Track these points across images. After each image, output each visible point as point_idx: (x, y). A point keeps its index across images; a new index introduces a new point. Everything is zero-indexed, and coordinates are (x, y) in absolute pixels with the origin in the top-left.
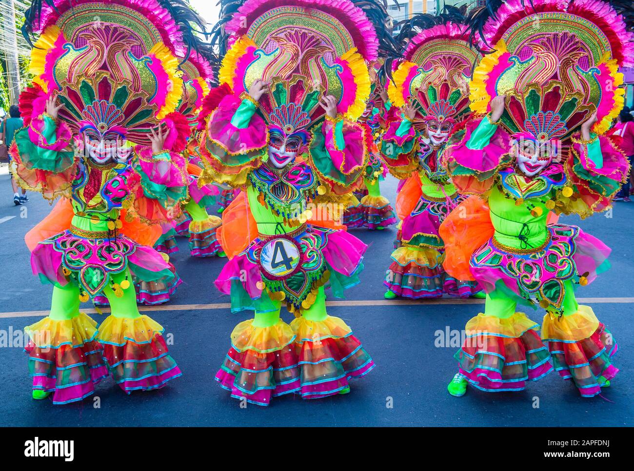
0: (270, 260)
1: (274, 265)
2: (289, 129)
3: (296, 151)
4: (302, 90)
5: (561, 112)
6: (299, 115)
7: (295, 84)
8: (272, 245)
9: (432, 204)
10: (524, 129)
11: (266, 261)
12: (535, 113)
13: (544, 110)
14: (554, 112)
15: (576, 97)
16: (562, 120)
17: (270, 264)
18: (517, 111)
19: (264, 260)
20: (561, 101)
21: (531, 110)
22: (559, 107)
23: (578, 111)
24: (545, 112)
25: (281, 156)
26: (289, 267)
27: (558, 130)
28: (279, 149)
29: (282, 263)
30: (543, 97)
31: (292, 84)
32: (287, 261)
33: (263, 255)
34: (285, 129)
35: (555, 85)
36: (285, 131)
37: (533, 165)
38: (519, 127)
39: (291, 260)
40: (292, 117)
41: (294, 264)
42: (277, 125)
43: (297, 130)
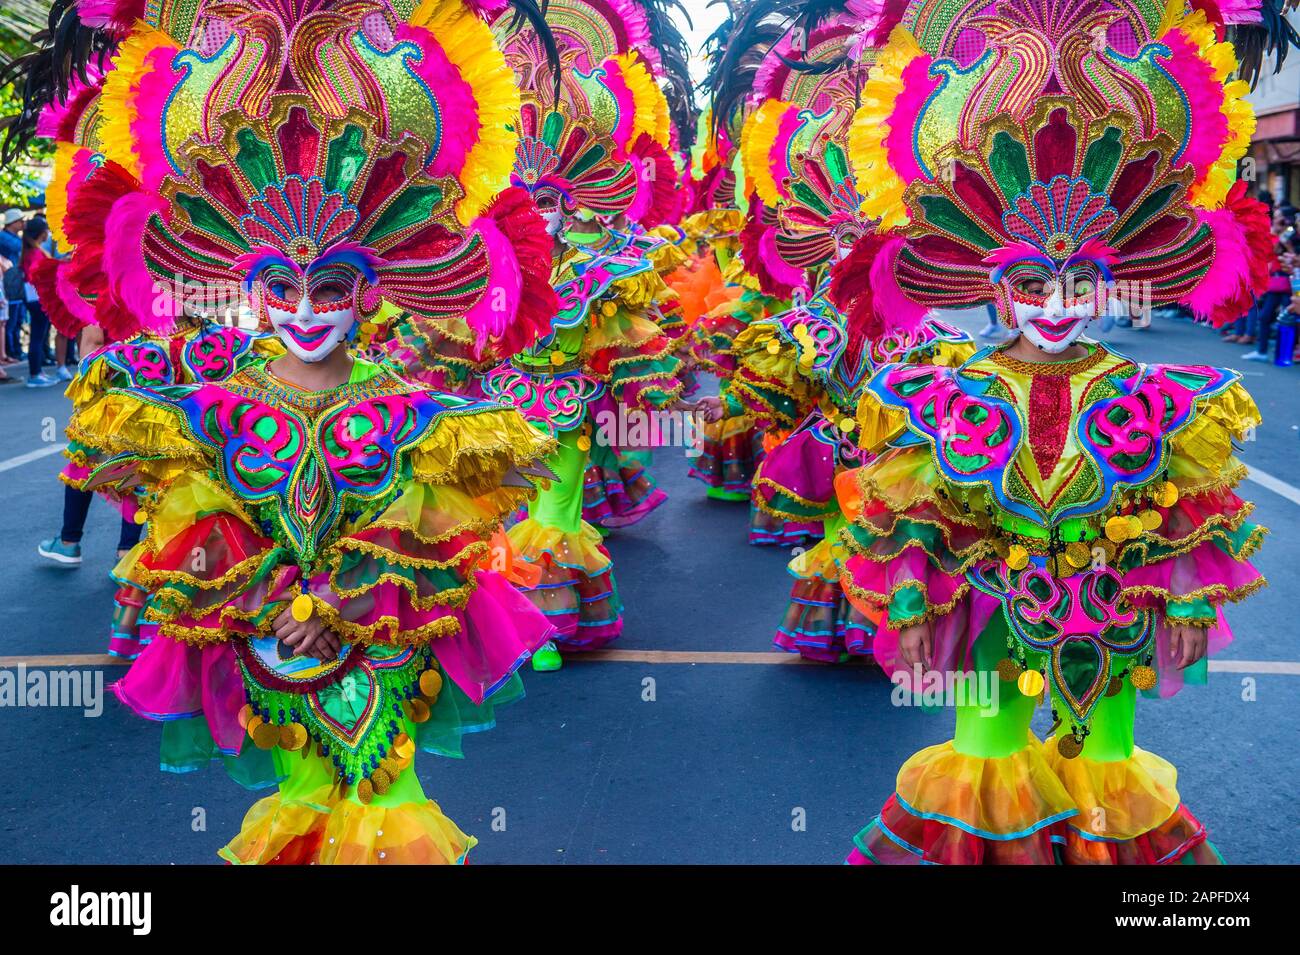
2: (303, 250)
3: (348, 305)
4: (312, 132)
5: (1088, 172)
6: (321, 205)
7: (287, 121)
10: (1007, 236)
12: (1024, 191)
13: (1044, 177)
14: (1070, 176)
15: (1114, 123)
16: (1096, 190)
18: (978, 197)
20: (1079, 145)
21: (1012, 184)
22: (1078, 162)
23: (1131, 159)
24: (1047, 181)
25: (305, 328)
27: (1092, 218)
28: (294, 311)
30: (1033, 146)
31: (278, 122)
34: (291, 249)
35: (1051, 108)
36: (296, 258)
37: (1055, 322)
38: (994, 234)
40: (304, 213)
42: (269, 245)
43: (327, 246)
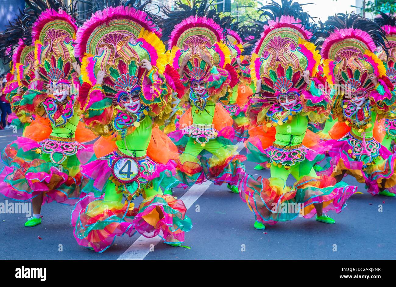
0: (120, 168)
1: (121, 172)
8: (125, 161)
9: (353, 138)
11: (117, 168)
17: (119, 171)
19: (116, 167)
26: (129, 177)
29: (126, 173)
32: (129, 173)
33: (117, 164)
39: (132, 173)
41: (132, 176)
